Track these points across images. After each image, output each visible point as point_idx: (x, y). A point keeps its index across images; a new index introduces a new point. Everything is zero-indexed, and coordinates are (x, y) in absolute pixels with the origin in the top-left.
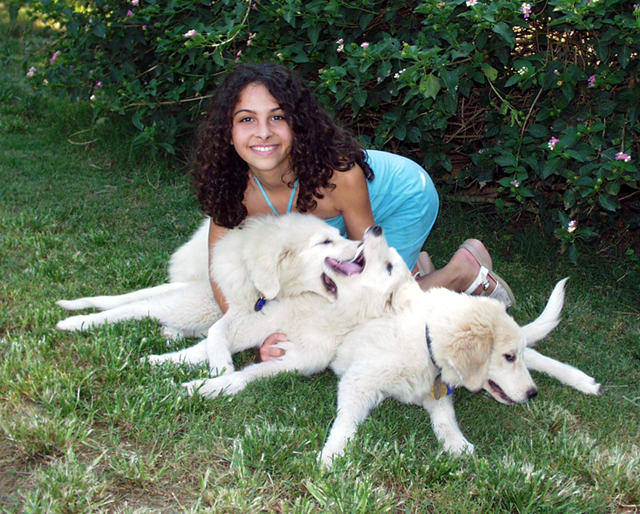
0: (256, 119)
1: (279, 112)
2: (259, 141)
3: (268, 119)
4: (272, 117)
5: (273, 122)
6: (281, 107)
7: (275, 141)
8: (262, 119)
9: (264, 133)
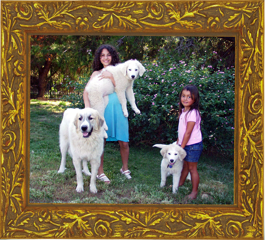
0: (105, 55)
1: (109, 54)
2: (105, 60)
3: (107, 55)
4: (108, 55)
5: (108, 56)
6: (110, 53)
7: (108, 60)
8: (106, 55)
9: (106, 58)
